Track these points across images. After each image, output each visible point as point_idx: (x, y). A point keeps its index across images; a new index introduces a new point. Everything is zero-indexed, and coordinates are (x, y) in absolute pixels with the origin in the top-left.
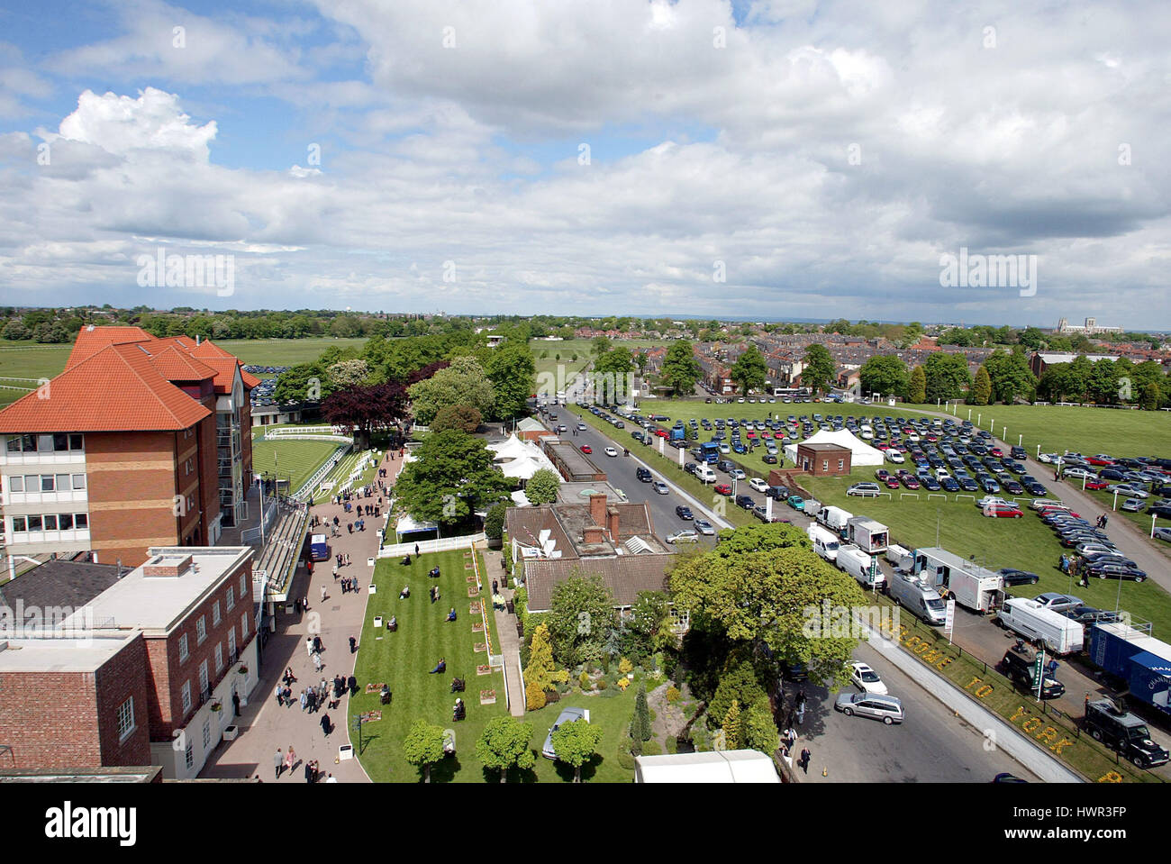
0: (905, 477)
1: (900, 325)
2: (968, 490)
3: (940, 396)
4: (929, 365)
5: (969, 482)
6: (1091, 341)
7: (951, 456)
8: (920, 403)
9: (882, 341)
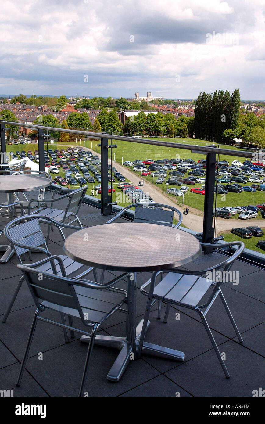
0: (60, 180)
1: (55, 98)
2: (91, 183)
3: (77, 137)
4: (70, 120)
5: (91, 179)
6: (149, 105)
7: (82, 167)
8: (67, 141)
9: (45, 107)
